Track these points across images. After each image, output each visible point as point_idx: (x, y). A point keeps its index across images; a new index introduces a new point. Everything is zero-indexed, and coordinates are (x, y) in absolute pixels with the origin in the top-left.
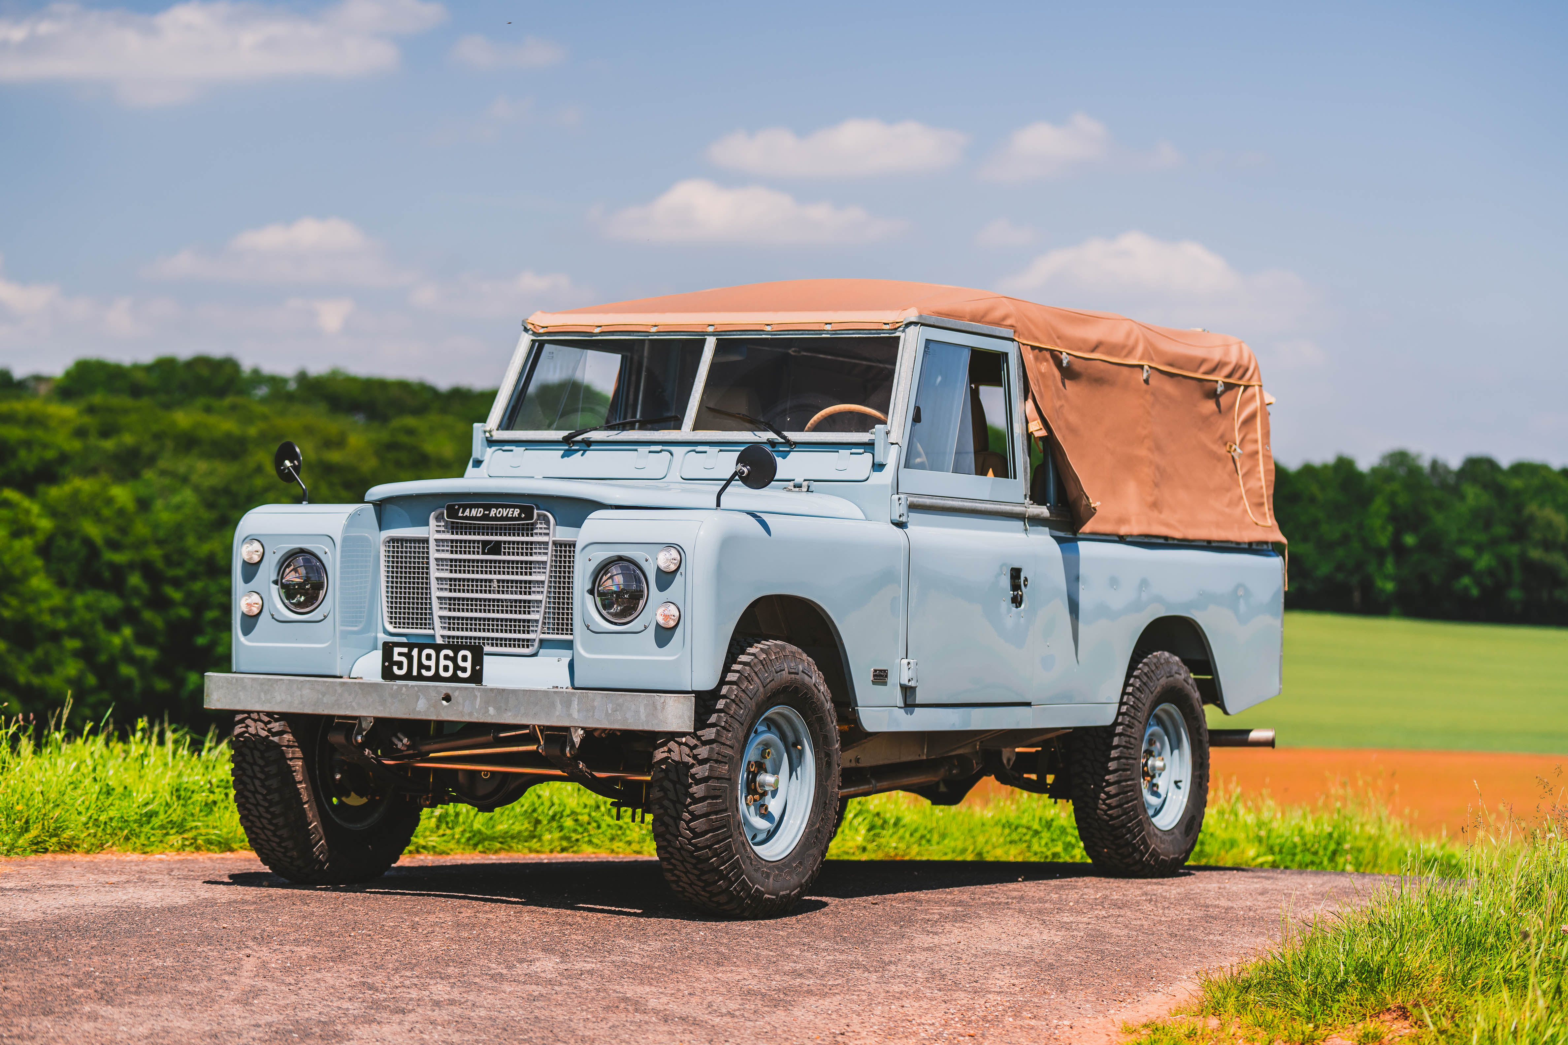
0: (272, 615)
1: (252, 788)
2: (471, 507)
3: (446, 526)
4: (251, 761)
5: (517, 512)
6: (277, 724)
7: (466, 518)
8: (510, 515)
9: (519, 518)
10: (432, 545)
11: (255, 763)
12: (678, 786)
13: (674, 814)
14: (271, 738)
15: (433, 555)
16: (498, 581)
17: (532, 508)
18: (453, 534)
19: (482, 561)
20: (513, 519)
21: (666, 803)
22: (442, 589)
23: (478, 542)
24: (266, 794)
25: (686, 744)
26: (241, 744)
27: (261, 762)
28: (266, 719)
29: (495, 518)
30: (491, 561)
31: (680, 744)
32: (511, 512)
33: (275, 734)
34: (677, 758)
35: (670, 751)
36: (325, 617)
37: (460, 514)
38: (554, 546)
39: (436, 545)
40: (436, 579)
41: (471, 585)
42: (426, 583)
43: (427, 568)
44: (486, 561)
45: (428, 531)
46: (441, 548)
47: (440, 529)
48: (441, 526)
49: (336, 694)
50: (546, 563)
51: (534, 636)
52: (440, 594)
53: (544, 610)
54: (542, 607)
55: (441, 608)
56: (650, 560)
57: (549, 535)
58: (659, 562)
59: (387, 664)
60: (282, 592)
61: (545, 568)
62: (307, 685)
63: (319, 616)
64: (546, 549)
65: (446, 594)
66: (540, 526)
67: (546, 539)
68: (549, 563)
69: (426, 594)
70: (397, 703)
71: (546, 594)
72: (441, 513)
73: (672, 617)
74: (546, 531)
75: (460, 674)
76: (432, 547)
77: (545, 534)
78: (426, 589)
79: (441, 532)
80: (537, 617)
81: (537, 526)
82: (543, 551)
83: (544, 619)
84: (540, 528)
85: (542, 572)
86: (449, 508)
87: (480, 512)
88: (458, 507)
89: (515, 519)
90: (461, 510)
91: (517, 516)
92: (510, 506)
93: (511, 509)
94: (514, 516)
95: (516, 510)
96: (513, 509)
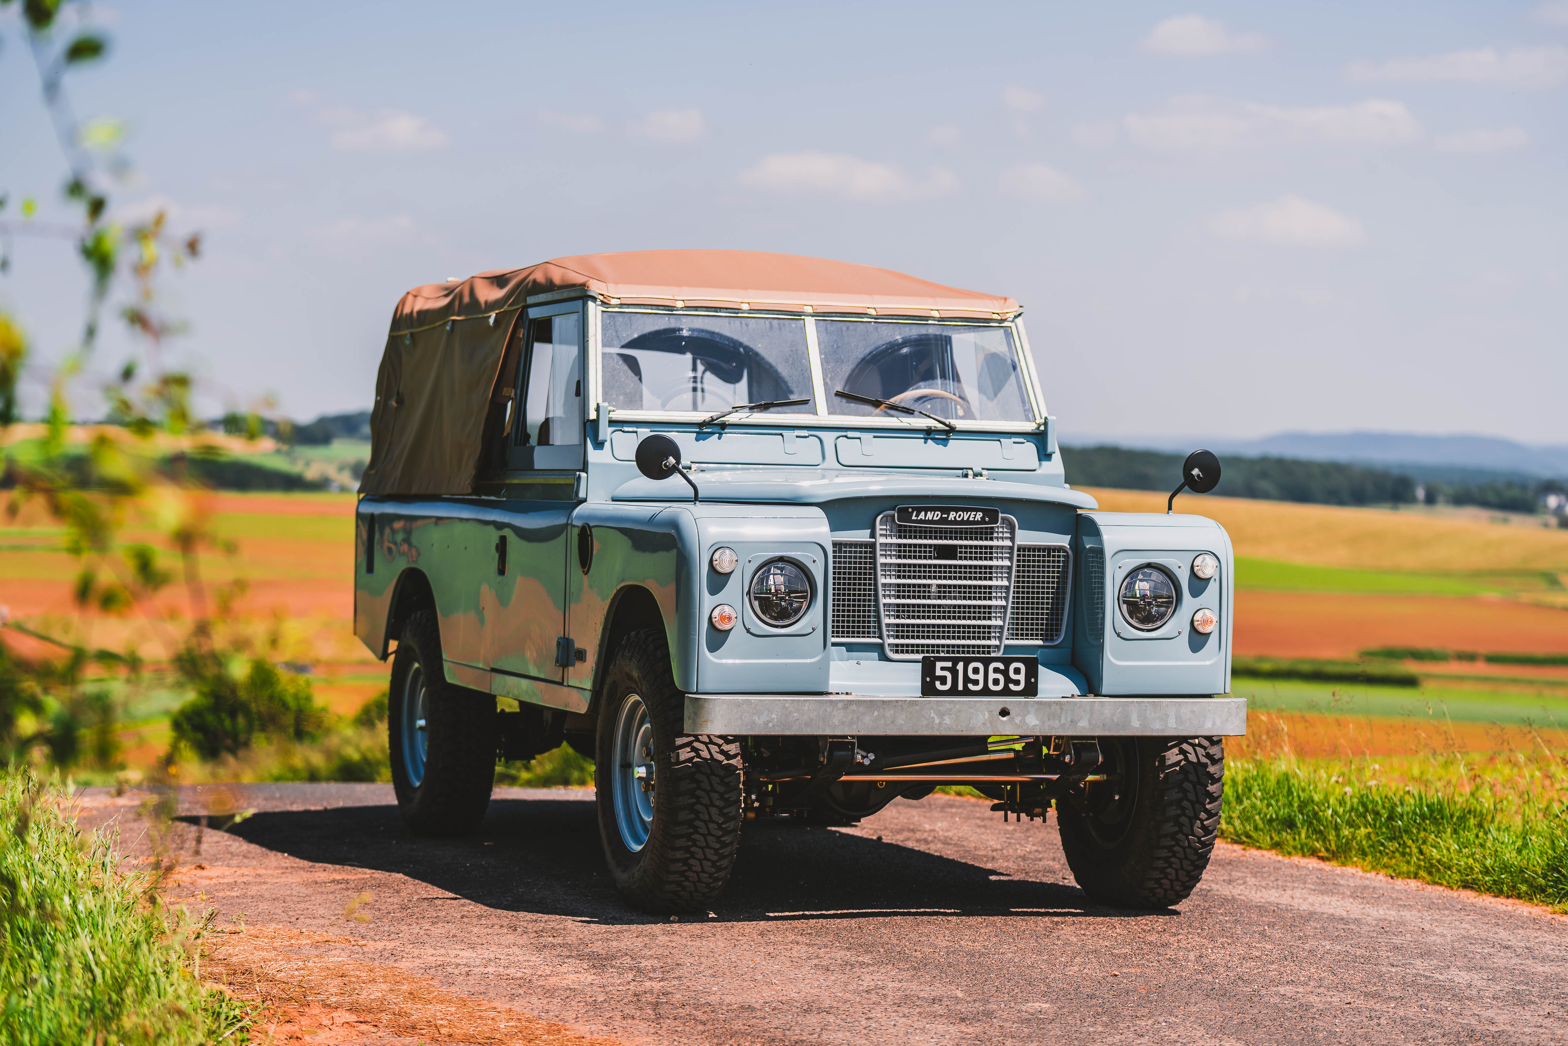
0: (748, 631)
1: (707, 817)
2: (926, 510)
3: (891, 530)
4: (709, 788)
5: (979, 516)
6: (733, 745)
7: (921, 521)
8: (971, 519)
9: (983, 521)
10: (878, 547)
11: (713, 790)
12: (1198, 787)
13: (1191, 814)
14: (726, 762)
15: (881, 560)
16: (939, 586)
17: (998, 512)
18: (900, 537)
19: (935, 566)
20: (974, 522)
21: (1186, 803)
22: (889, 596)
23: (930, 546)
24: (723, 823)
25: (1200, 745)
26: (693, 770)
27: (721, 789)
28: (720, 741)
29: (955, 522)
30: (945, 566)
31: (1193, 745)
32: (972, 516)
33: (729, 757)
34: (1195, 760)
35: (1183, 751)
36: (814, 629)
37: (914, 518)
38: (1019, 550)
39: (881, 550)
40: (884, 585)
41: (923, 591)
42: (870, 590)
43: (870, 574)
44: (940, 566)
45: (873, 535)
46: (889, 553)
47: (884, 532)
48: (886, 530)
49: (876, 713)
50: (1010, 568)
51: (997, 643)
52: (887, 601)
53: (1009, 615)
54: (1005, 613)
55: (889, 616)
56: (1183, 567)
57: (1012, 539)
58: (1196, 569)
59: (928, 679)
60: (756, 604)
61: (1008, 573)
62: (840, 705)
63: (801, 629)
64: (1009, 553)
65: (893, 601)
66: (1001, 530)
67: (1008, 543)
68: (1014, 568)
69: (869, 601)
70: (947, 720)
71: (1011, 600)
72: (886, 516)
73: (1211, 622)
74: (1008, 535)
75: (1012, 687)
76: (878, 552)
77: (1006, 538)
78: (870, 595)
79: (886, 536)
80: (999, 622)
81: (997, 530)
82: (1005, 555)
83: (1009, 625)
84: (1001, 532)
85: (1005, 577)
86: (900, 511)
87: (937, 516)
88: (910, 510)
89: (977, 523)
90: (915, 513)
91: (979, 519)
92: (972, 510)
93: (973, 513)
94: (976, 519)
95: (978, 513)
96: (975, 513)
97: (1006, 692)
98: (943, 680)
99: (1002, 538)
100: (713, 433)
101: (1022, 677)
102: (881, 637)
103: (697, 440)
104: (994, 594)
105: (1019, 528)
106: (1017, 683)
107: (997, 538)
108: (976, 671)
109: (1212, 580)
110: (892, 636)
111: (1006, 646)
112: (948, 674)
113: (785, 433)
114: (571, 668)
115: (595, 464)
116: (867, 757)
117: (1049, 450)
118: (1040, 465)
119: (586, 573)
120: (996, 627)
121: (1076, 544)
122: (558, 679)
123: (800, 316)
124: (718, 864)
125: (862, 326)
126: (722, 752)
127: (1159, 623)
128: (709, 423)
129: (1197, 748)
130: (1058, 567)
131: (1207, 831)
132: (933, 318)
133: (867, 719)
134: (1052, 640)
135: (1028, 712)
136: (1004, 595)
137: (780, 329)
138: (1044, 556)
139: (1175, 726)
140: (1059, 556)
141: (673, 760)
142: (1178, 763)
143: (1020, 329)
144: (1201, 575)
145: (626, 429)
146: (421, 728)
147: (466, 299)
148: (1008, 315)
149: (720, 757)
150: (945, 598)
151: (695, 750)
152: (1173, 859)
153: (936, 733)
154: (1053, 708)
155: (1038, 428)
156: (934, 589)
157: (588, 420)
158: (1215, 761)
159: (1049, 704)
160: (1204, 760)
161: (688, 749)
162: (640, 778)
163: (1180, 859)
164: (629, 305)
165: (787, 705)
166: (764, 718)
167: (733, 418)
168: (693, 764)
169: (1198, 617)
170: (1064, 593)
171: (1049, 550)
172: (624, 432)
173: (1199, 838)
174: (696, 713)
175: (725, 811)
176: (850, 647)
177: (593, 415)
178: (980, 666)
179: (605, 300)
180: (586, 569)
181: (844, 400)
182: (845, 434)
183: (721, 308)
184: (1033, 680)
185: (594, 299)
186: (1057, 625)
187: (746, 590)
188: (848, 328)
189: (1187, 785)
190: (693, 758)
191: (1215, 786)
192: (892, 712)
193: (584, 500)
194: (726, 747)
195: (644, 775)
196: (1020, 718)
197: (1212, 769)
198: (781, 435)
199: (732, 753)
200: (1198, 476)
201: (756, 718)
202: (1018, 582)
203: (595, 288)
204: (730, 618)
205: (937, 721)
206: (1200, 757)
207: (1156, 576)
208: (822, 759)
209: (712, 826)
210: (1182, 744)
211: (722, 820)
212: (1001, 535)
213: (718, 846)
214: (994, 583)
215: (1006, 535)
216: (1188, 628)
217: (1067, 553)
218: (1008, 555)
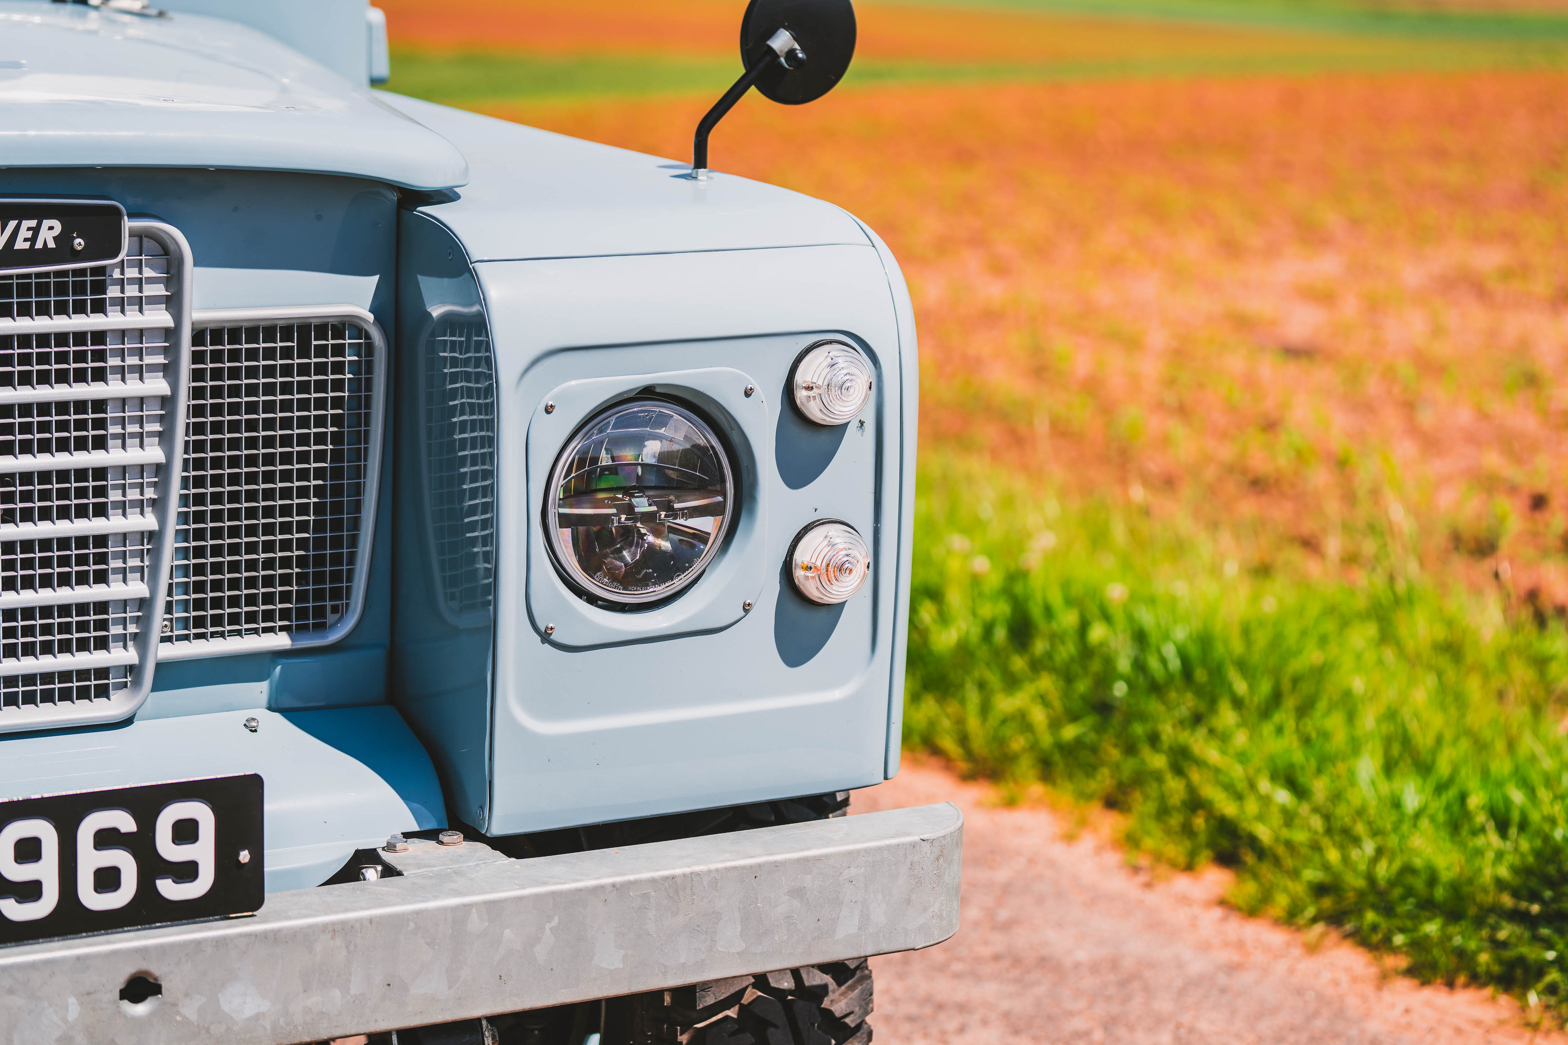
5: (49, 232)
8: (20, 244)
9: (63, 250)
17: (115, 214)
20: (32, 256)
38: (198, 337)
50: (167, 402)
51: (130, 656)
53: (168, 559)
54: (156, 554)
56: (758, 391)
57: (173, 303)
58: (801, 395)
61: (161, 419)
64: (165, 351)
66: (131, 273)
67: (160, 317)
68: (183, 402)
71: (174, 507)
74: (160, 290)
75: (168, 889)
77: (154, 300)
80: (137, 588)
81: (117, 274)
82: (148, 360)
83: (170, 594)
84: (132, 281)
85: (151, 434)
89: (44, 256)
91: (51, 245)
92: (22, 213)
93: (27, 224)
94: (39, 245)
95: (47, 223)
96: (33, 223)
97: (146, 910)
99: (139, 303)
101: (203, 850)
104: (114, 496)
105: (196, 264)
106: (186, 871)
107: (121, 304)
108: (29, 849)
109: (852, 425)
111: (161, 667)
120: (124, 602)
121: (395, 306)
127: (679, 583)
130: (338, 385)
134: (321, 627)
135: (232, 976)
136: (150, 493)
138: (287, 353)
139: (739, 946)
144: (814, 411)
169: (806, 550)
170: (359, 471)
171: (304, 330)
178: (42, 830)
186: (336, 576)
196: (199, 999)
200: (791, 54)
202: (199, 446)
212: (132, 291)
214: (112, 456)
215: (150, 290)
216: (773, 587)
217: (368, 336)
218: (160, 359)
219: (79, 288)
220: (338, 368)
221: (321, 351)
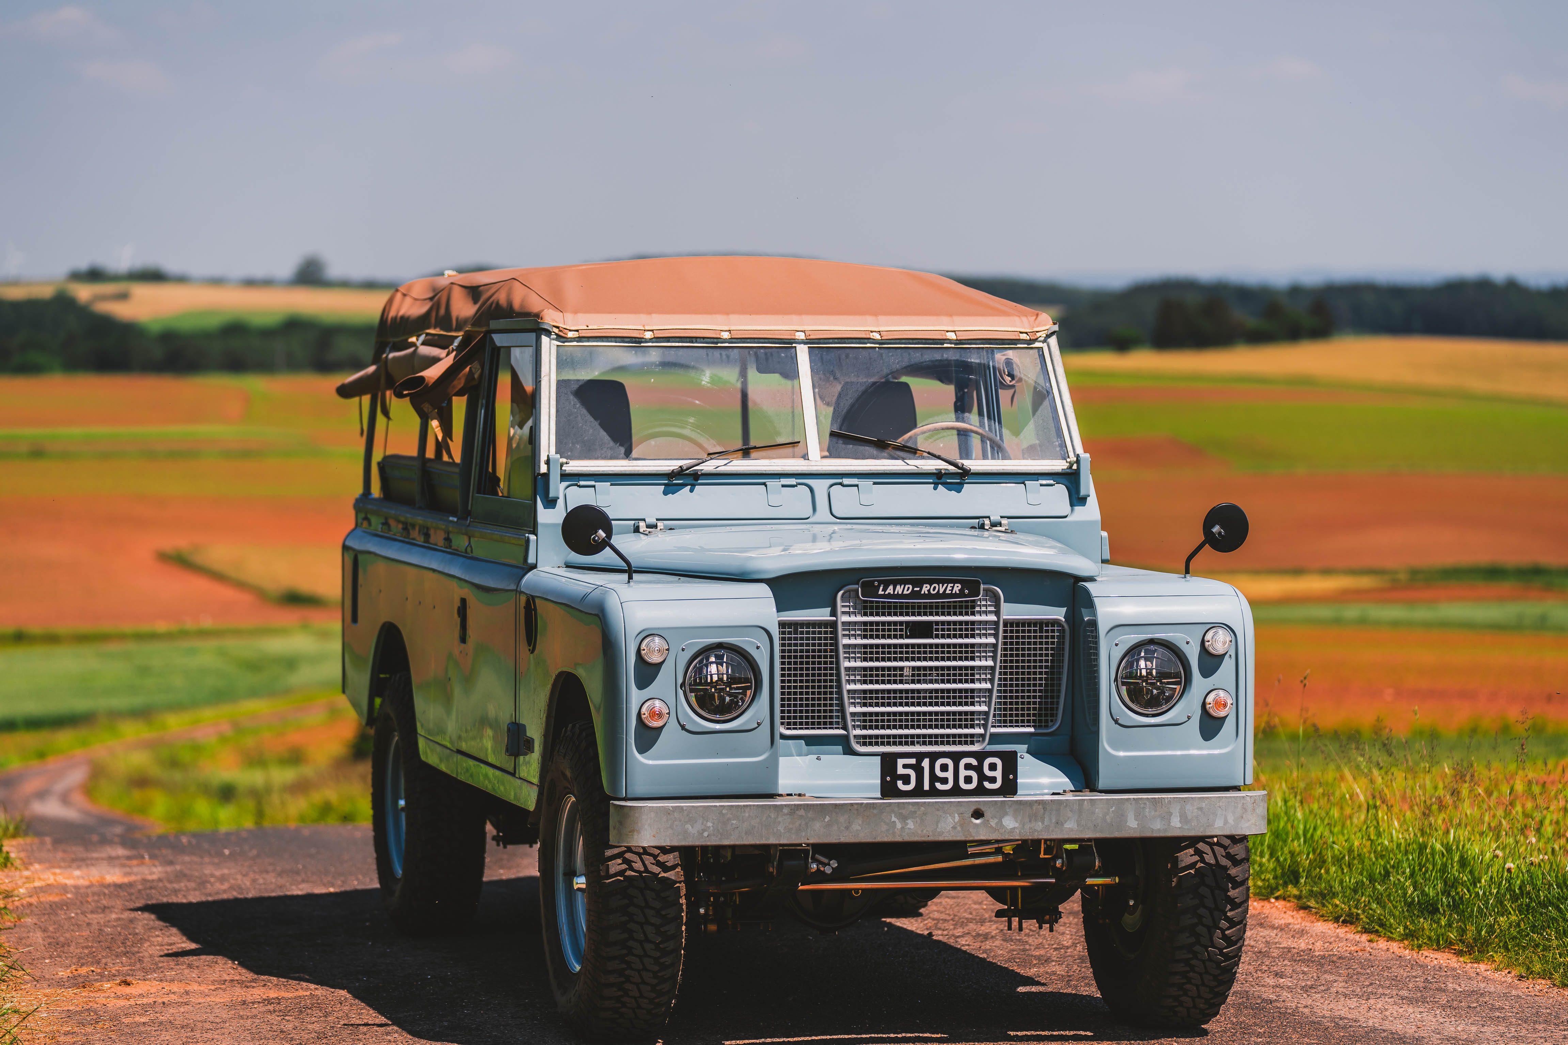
0: (683, 727)
1: (642, 937)
2: (895, 583)
3: (855, 607)
4: (643, 904)
5: (957, 588)
6: (671, 856)
7: (889, 596)
8: (948, 592)
9: (961, 594)
10: (840, 627)
11: (648, 906)
12: (1217, 891)
13: (1210, 923)
14: (663, 875)
15: (844, 641)
16: (914, 668)
17: (978, 583)
18: (865, 614)
19: (907, 646)
20: (952, 596)
21: (1202, 911)
22: (854, 682)
23: (901, 623)
24: (660, 943)
26: (625, 884)
27: (658, 905)
28: (657, 852)
29: (929, 596)
30: (919, 646)
31: (1211, 845)
33: (667, 869)
34: (1213, 861)
35: (1199, 852)
36: (759, 724)
37: (881, 592)
38: (1005, 625)
39: (844, 630)
40: (848, 669)
41: (896, 675)
42: (831, 675)
43: (831, 657)
44: (913, 646)
45: (834, 613)
46: (853, 632)
47: (847, 609)
48: (849, 606)
49: (827, 819)
50: (995, 646)
51: (982, 731)
52: (852, 687)
53: (994, 699)
54: (990, 697)
55: (854, 704)
56: (1191, 643)
57: (997, 613)
58: (1207, 644)
59: (888, 779)
60: (692, 697)
61: (993, 652)
62: (785, 811)
63: (744, 724)
64: (994, 629)
65: (859, 687)
66: (984, 603)
67: (993, 618)
68: (1000, 646)
69: (831, 687)
70: (911, 825)
71: (996, 682)
72: (849, 591)
73: (1225, 705)
74: (993, 609)
75: (987, 785)
76: (840, 632)
77: (991, 612)
78: (831, 681)
79: (849, 613)
80: (984, 708)
81: (979, 603)
82: (989, 632)
83: (995, 711)
84: (984, 605)
85: (989, 656)
86: (865, 585)
87: (908, 589)
88: (876, 583)
89: (955, 596)
90: (881, 588)
91: (958, 592)
92: (948, 582)
93: (950, 585)
94: (954, 592)
95: (956, 585)
96: (952, 585)
97: (980, 791)
98: (906, 779)
99: (986, 613)
100: (685, 485)
101: (998, 774)
102: (845, 728)
103: (665, 493)
104: (977, 677)
105: (1005, 602)
106: (993, 780)
107: (980, 613)
108: (944, 768)
109: (1227, 656)
110: (858, 726)
111: (992, 735)
112: (912, 774)
113: (770, 483)
114: (521, 758)
115: (546, 525)
116: (829, 864)
117: (1083, 493)
118: (1072, 510)
119: (532, 652)
120: (980, 713)
121: (1073, 617)
122: (511, 770)
123: (792, 343)
124: (658, 988)
125: (864, 352)
126: (659, 864)
127: (1165, 708)
128: (680, 473)
129: (1215, 847)
130: (1053, 643)
131: (1230, 942)
132: (950, 341)
133: (817, 825)
134: (1047, 727)
135: (1006, 814)
136: (989, 676)
137: (767, 359)
138: (1035, 631)
139: (1179, 825)
140: (1053, 631)
141: (602, 874)
142: (1192, 865)
143: (1052, 349)
144: (1211, 649)
145: (582, 483)
146: (403, 809)
147: (442, 311)
148: (1038, 334)
149: (656, 869)
150: (919, 682)
151: (627, 862)
152: (1191, 974)
153: (898, 839)
154: (1034, 808)
155: (1070, 467)
156: (906, 672)
157: (539, 474)
158: (1236, 862)
159: (1030, 804)
160: (1224, 862)
161: (619, 861)
162: (579, 889)
163: (1200, 974)
164: (589, 339)
165: (724, 812)
166: (698, 826)
167: (709, 466)
168: (625, 877)
169: (1210, 699)
170: (1060, 673)
171: (1041, 624)
172: (580, 486)
173: (1221, 950)
174: (621, 823)
175: (662, 929)
176: (811, 741)
177: (543, 469)
178: (949, 762)
179: (561, 334)
180: (531, 648)
181: (841, 442)
182: (839, 481)
183: (697, 338)
184: (1011, 777)
185: (548, 333)
186: (1052, 709)
187: (680, 681)
188: (847, 356)
189: (1204, 891)
190: (625, 870)
191: (1237, 890)
192: (846, 816)
193: (534, 567)
194: (662, 858)
195: (584, 886)
196: (996, 821)
197: (1233, 871)
198: (764, 484)
199: (669, 864)
200: (1220, 533)
201: (689, 826)
202: (1005, 662)
203: (551, 318)
204: (660, 715)
205: (899, 826)
206: (1219, 858)
207: (1160, 652)
208: (771, 870)
209: (648, 946)
210: (1198, 843)
211: (660, 939)
212: (984, 609)
213: (656, 968)
214: (977, 663)
215: (989, 609)
216: (1199, 712)
217: (1063, 626)
218: (993, 632)
219: (967, 607)
220: (1053, 637)
221: (1047, 631)
